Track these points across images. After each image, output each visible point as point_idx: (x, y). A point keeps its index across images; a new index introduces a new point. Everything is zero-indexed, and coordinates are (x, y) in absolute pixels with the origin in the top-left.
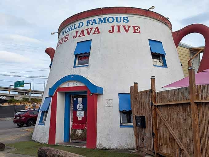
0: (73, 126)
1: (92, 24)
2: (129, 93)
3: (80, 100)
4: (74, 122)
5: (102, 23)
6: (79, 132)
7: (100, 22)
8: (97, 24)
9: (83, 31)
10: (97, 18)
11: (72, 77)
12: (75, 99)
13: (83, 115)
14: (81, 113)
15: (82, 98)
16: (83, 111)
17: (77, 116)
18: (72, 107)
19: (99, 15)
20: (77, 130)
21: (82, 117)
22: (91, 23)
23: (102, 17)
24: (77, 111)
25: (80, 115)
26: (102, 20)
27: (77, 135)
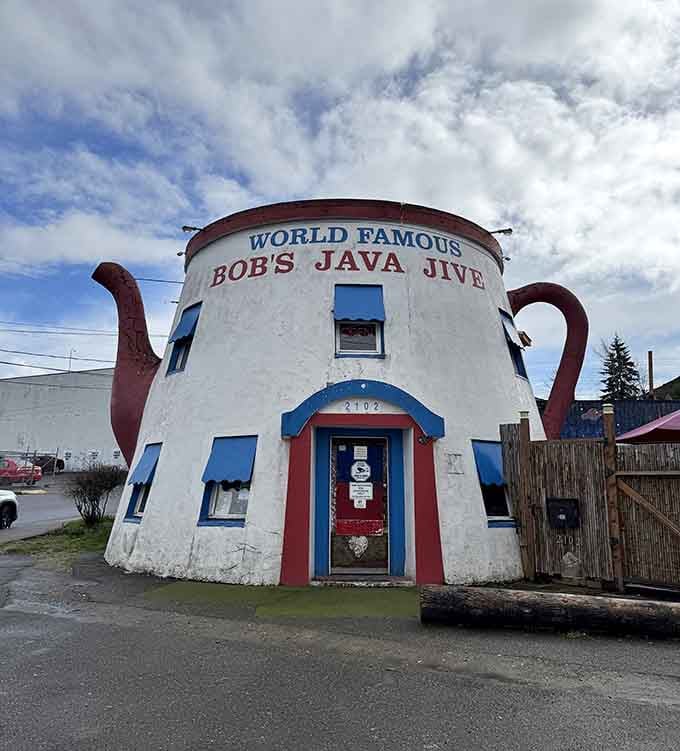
0: (338, 527)
1: (376, 242)
2: (499, 440)
3: (361, 452)
4: (339, 515)
5: (403, 245)
6: (360, 543)
7: (398, 241)
8: (389, 243)
9: (348, 254)
10: (389, 228)
11: (363, 386)
12: (343, 448)
13: (369, 495)
14: (365, 488)
15: (365, 448)
16: (370, 484)
17: (351, 497)
18: (333, 472)
19: (396, 219)
20: (353, 538)
21: (367, 501)
22: (373, 237)
23: (403, 229)
24: (351, 484)
25: (361, 494)
26: (403, 237)
27: (352, 552)
